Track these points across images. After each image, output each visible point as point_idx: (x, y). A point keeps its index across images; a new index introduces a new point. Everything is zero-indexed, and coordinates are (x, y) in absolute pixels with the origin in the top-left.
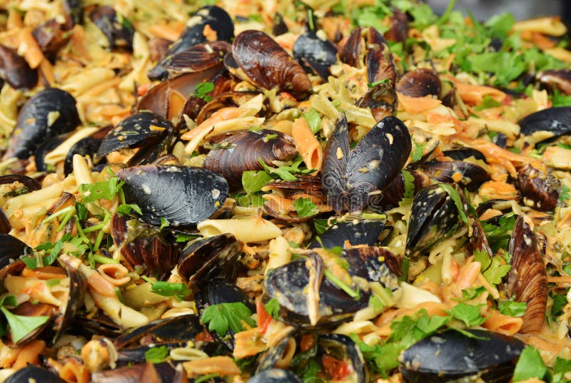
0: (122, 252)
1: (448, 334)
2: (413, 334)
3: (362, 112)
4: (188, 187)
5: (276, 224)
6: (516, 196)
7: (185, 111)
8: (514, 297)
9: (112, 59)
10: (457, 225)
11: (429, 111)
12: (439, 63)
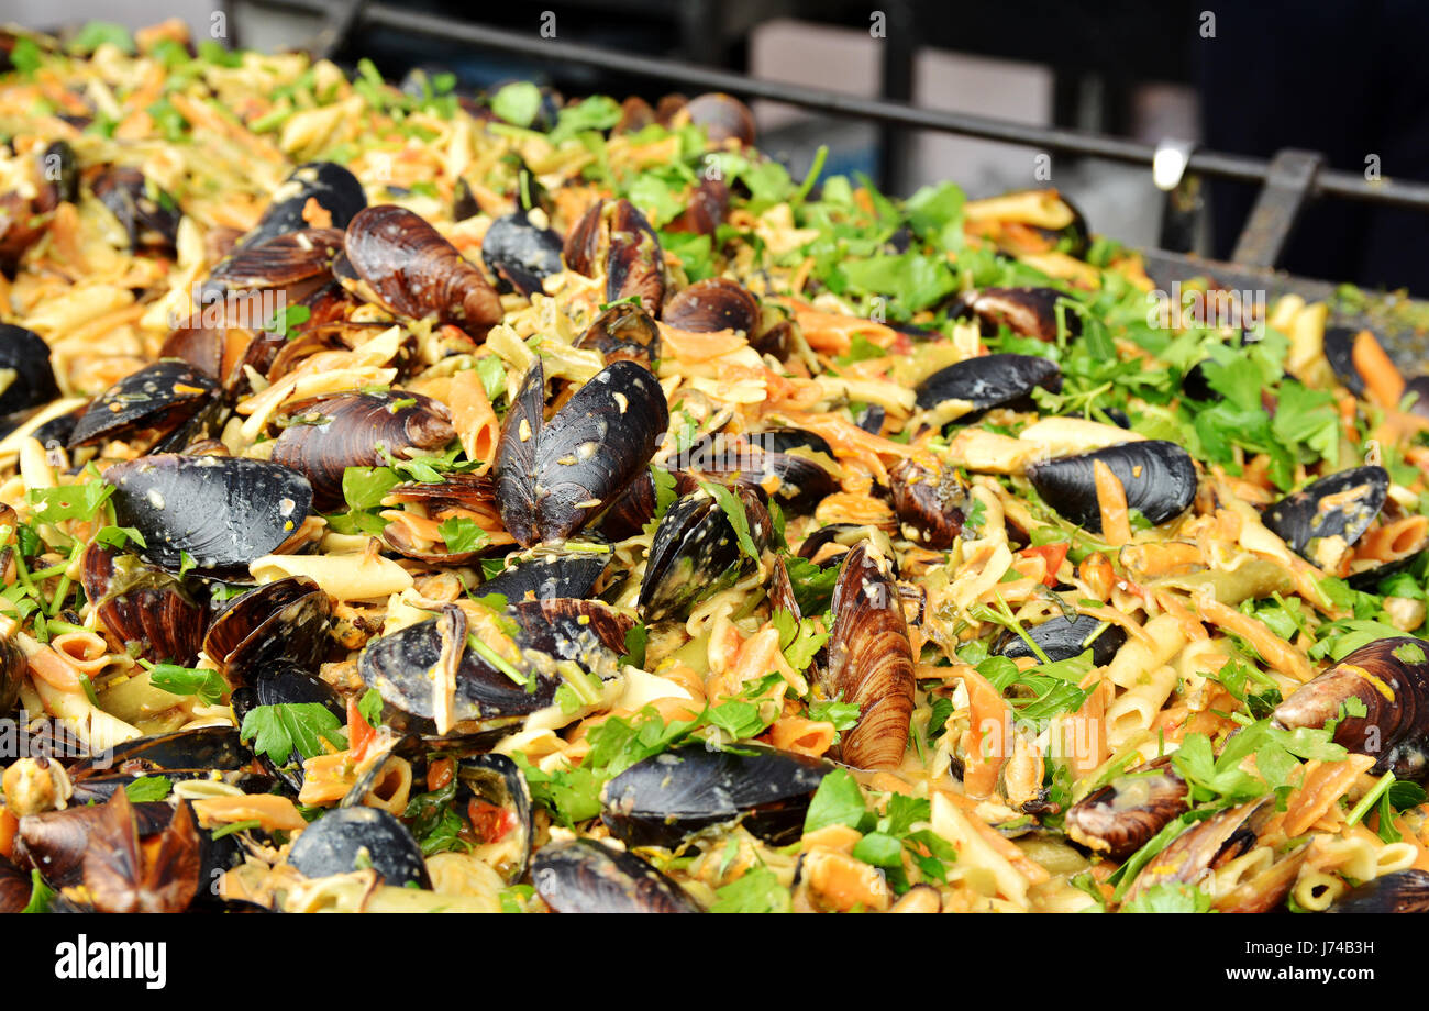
0: (101, 614)
1: (690, 750)
2: (631, 753)
3: (583, 358)
4: (234, 495)
5: (406, 568)
6: (887, 521)
7: (247, 361)
8: (841, 694)
9: (130, 269)
10: (739, 563)
11: (725, 359)
12: (779, 277)
